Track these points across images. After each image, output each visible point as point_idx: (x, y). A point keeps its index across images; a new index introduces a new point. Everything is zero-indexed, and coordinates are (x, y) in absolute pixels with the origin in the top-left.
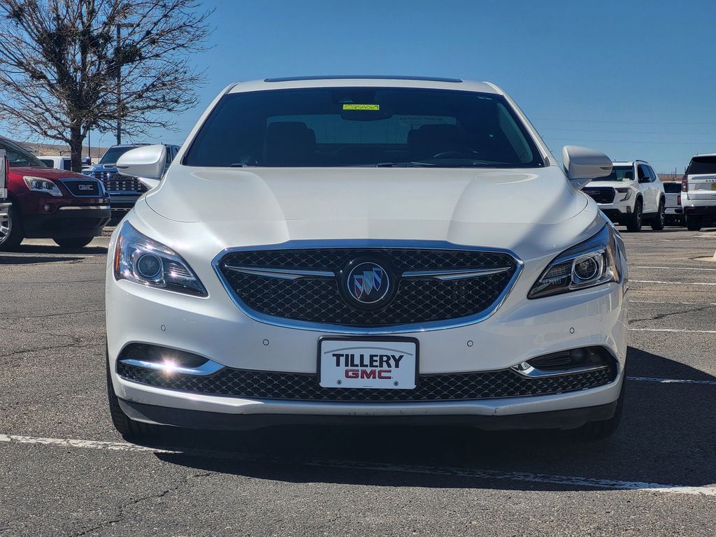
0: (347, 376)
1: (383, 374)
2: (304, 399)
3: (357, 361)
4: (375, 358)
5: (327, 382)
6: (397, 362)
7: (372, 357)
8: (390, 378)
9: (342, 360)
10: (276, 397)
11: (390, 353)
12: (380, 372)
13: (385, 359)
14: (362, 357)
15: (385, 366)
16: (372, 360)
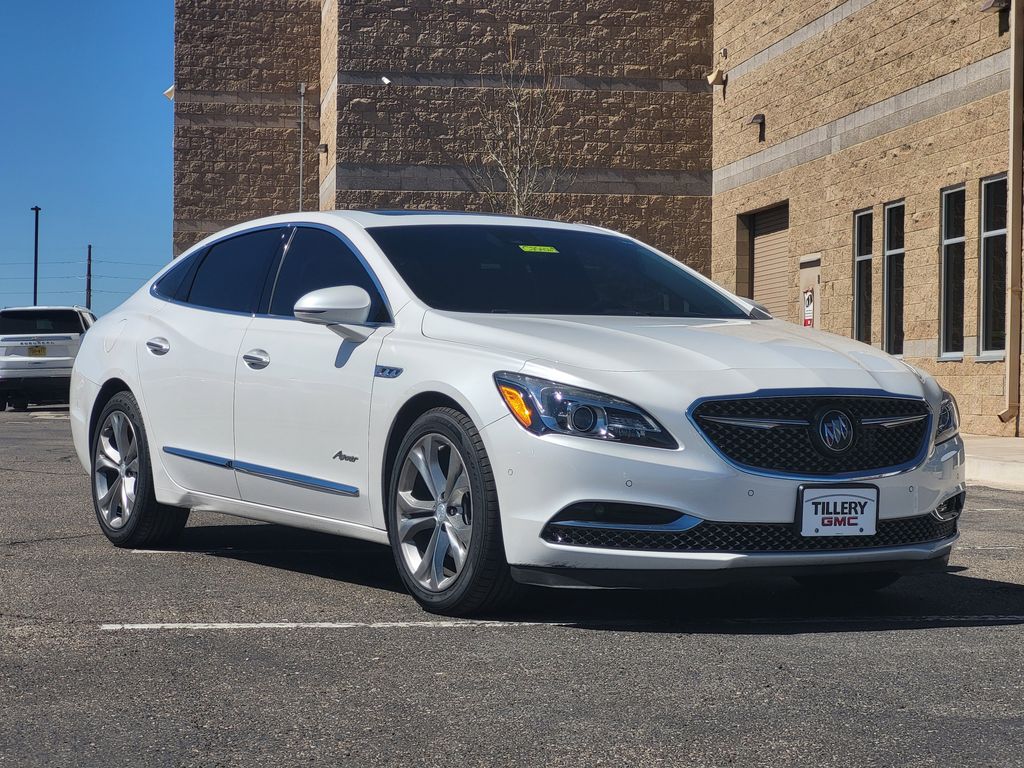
0: (823, 524)
1: (852, 521)
2: (788, 550)
3: (831, 509)
4: (846, 505)
5: (807, 531)
6: (862, 507)
7: (843, 503)
8: (856, 524)
9: (820, 507)
10: (763, 550)
11: (856, 500)
12: (849, 519)
13: (853, 505)
14: (835, 503)
15: (853, 514)
16: (843, 508)
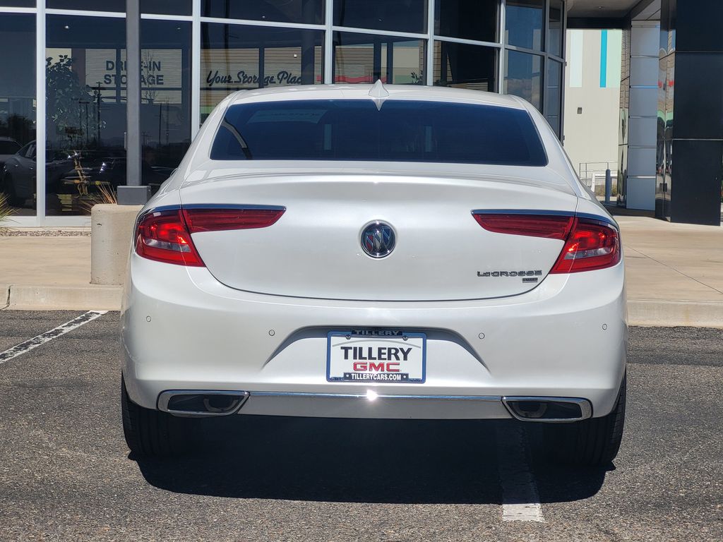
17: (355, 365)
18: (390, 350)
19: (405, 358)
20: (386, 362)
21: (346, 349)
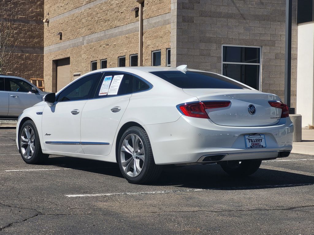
17: (252, 144)
18: (258, 139)
19: (261, 142)
20: (258, 143)
21: (249, 140)
